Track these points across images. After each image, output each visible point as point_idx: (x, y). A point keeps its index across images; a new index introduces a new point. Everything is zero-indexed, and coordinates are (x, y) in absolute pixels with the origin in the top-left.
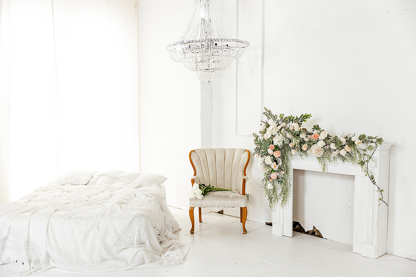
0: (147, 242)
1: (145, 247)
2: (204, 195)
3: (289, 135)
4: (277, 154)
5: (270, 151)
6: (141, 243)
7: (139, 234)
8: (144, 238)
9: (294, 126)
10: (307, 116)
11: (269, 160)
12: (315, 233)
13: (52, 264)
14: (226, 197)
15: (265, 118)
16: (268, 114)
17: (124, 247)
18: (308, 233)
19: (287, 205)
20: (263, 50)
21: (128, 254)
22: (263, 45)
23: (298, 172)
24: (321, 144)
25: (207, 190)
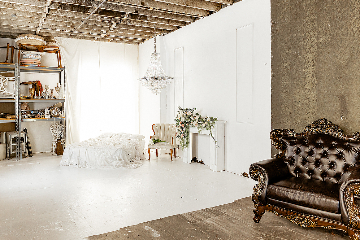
0: (123, 159)
1: (122, 161)
2: (154, 144)
3: (186, 118)
4: (183, 126)
5: (180, 124)
6: (120, 160)
7: (119, 155)
8: (121, 157)
9: (189, 113)
10: (195, 109)
11: (179, 128)
12: (201, 162)
13: (87, 165)
14: (164, 145)
15: (179, 110)
16: (180, 108)
17: (113, 160)
18: (199, 162)
19: (188, 149)
20: (184, 79)
21: (114, 163)
22: (183, 77)
23: (195, 134)
24: (197, 121)
25: (156, 141)
